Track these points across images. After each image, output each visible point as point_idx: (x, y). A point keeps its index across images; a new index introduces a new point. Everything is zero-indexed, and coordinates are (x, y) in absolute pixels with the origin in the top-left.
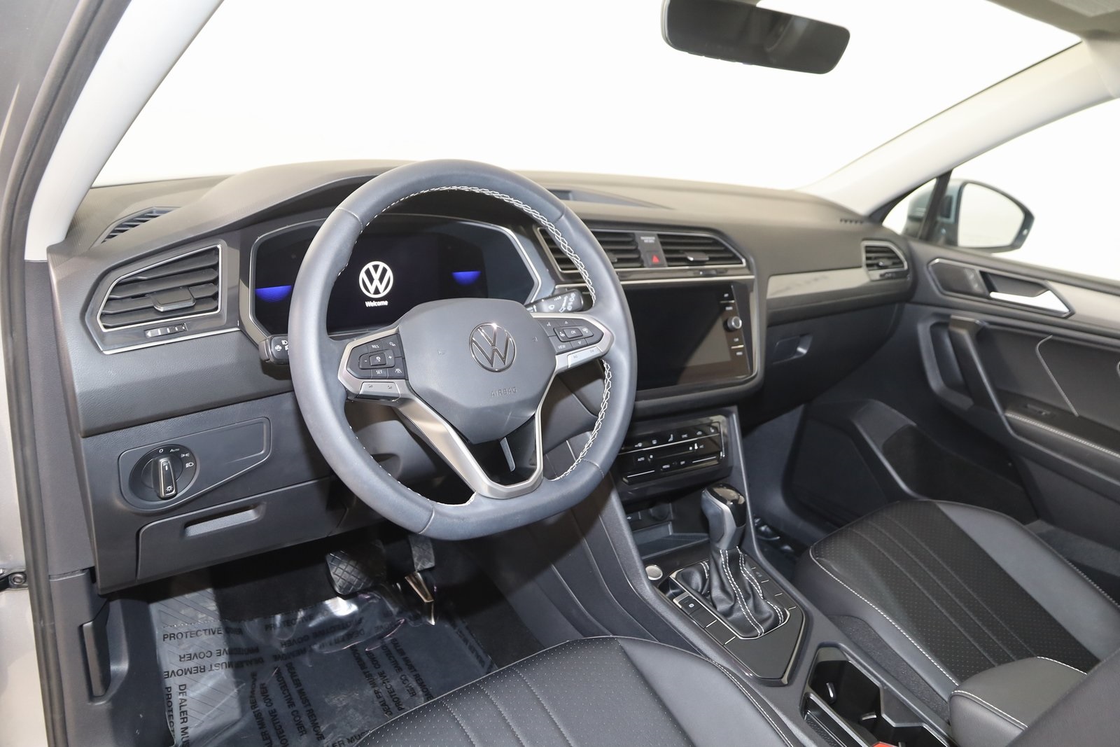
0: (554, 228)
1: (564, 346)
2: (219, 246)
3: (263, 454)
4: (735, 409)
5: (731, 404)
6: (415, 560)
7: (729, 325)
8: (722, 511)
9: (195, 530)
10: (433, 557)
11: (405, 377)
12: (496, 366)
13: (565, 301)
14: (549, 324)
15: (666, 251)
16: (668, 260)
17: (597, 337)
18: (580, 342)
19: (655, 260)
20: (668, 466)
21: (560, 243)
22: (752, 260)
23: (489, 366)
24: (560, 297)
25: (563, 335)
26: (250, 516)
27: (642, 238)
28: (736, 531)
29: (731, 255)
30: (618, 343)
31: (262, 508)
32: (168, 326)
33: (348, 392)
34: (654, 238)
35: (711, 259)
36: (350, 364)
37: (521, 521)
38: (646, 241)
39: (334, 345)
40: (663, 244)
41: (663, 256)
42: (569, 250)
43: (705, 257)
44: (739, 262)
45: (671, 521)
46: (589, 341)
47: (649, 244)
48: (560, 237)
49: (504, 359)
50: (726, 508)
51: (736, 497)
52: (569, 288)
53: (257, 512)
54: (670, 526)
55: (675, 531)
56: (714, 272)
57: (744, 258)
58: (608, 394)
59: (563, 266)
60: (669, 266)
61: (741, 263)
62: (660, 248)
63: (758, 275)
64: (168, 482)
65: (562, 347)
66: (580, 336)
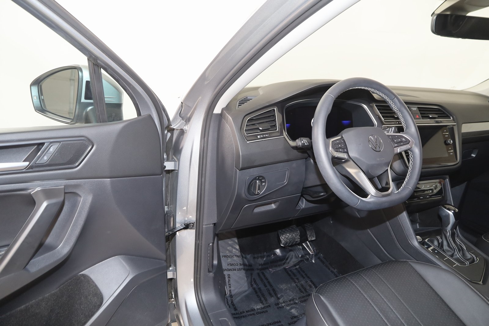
1: (397, 145)
2: (275, 109)
3: (286, 182)
4: (448, 177)
5: (446, 174)
6: (308, 236)
7: (447, 142)
8: (449, 214)
9: (257, 210)
10: (315, 236)
11: (347, 152)
12: (377, 150)
13: (390, 130)
14: (390, 137)
15: (421, 114)
16: (422, 117)
17: (407, 142)
18: (402, 144)
19: (417, 117)
20: (422, 198)
21: (393, 108)
22: (455, 117)
23: (375, 149)
24: (389, 129)
25: (396, 141)
26: (273, 206)
27: (412, 108)
28: (455, 222)
29: (446, 115)
30: (415, 144)
31: (277, 204)
32: (261, 135)
34: (416, 108)
35: (439, 117)
36: (333, 147)
38: (413, 109)
39: (327, 140)
40: (420, 111)
41: (420, 115)
42: (397, 110)
43: (436, 116)
44: (449, 118)
45: (418, 222)
46: (405, 144)
47: (414, 110)
48: (393, 105)
49: (380, 147)
50: (451, 213)
51: (454, 209)
52: (387, 127)
53: (275, 205)
54: (418, 225)
55: (419, 226)
56: (440, 122)
57: (452, 116)
58: (412, 163)
59: (385, 119)
60: (423, 119)
61: (450, 118)
62: (419, 112)
63: (457, 124)
64: (259, 189)
65: (396, 145)
66: (401, 141)
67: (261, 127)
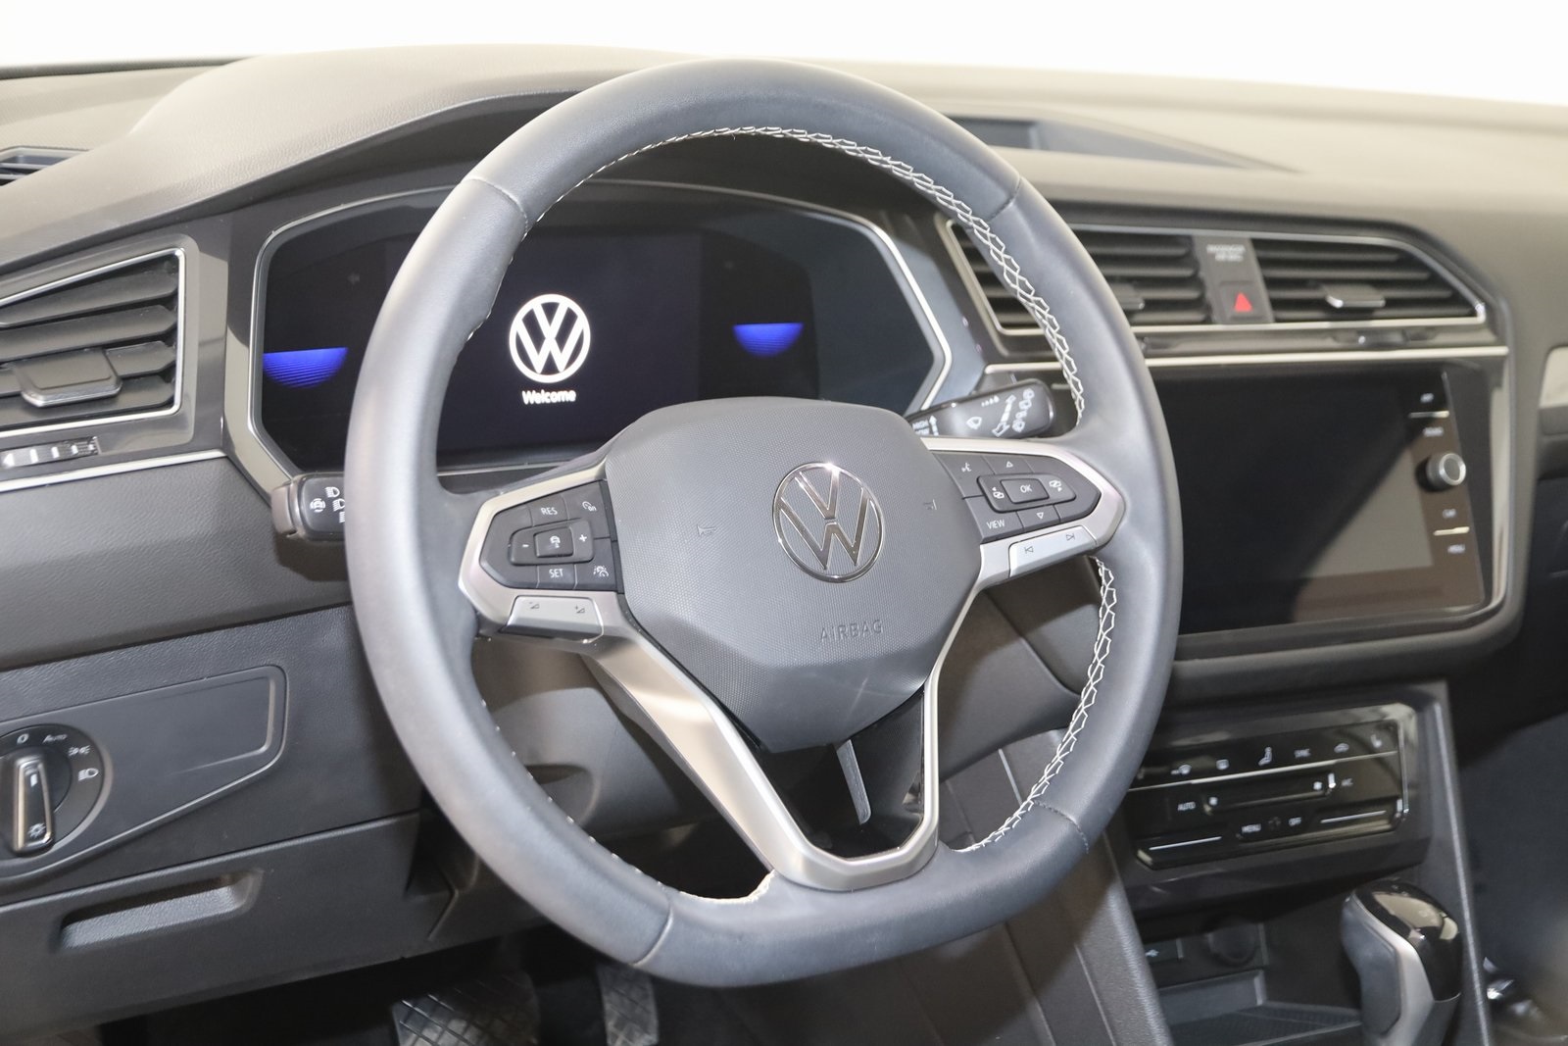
0: (987, 232)
1: (1002, 523)
2: (179, 253)
3: (266, 752)
4: (1439, 690)
5: (1432, 676)
6: (610, 1025)
7: (1430, 474)
8: (1396, 955)
9: (87, 934)
10: (654, 1021)
11: (616, 586)
12: (834, 569)
13: (1008, 408)
14: (967, 468)
15: (1271, 283)
16: (1277, 304)
17: (1083, 503)
18: (1041, 515)
19: (1243, 307)
20: (1256, 828)
21: (1001, 268)
22: (1504, 306)
23: (815, 565)
24: (996, 399)
25: (999, 495)
26: (222, 901)
27: (1211, 249)
28: (1434, 1011)
29: (1444, 294)
30: (1138, 520)
31: (252, 883)
32: (54, 443)
33: (480, 620)
34: (1241, 249)
35: (1391, 303)
36: (488, 553)
37: (878, 948)
38: (1220, 257)
39: (451, 504)
40: (1263, 263)
41: (1263, 295)
42: (1022, 285)
43: (1375, 299)
44: (1466, 311)
45: (1262, 968)
46: (1064, 511)
47: (1227, 265)
48: (1001, 253)
49: (853, 552)
50: (1406, 949)
51: (1435, 922)
52: (1020, 375)
53: (239, 893)
54: (1258, 983)
55: (1272, 993)
56: (1397, 338)
57: (1482, 299)
58: (1106, 642)
59: (1004, 318)
60: (1278, 320)
61: (1473, 314)
62: (1257, 274)
63: (1517, 348)
64: (35, 815)
65: (997, 524)
66: (1041, 500)
67: (43, 390)
